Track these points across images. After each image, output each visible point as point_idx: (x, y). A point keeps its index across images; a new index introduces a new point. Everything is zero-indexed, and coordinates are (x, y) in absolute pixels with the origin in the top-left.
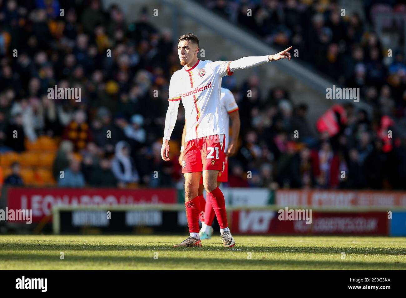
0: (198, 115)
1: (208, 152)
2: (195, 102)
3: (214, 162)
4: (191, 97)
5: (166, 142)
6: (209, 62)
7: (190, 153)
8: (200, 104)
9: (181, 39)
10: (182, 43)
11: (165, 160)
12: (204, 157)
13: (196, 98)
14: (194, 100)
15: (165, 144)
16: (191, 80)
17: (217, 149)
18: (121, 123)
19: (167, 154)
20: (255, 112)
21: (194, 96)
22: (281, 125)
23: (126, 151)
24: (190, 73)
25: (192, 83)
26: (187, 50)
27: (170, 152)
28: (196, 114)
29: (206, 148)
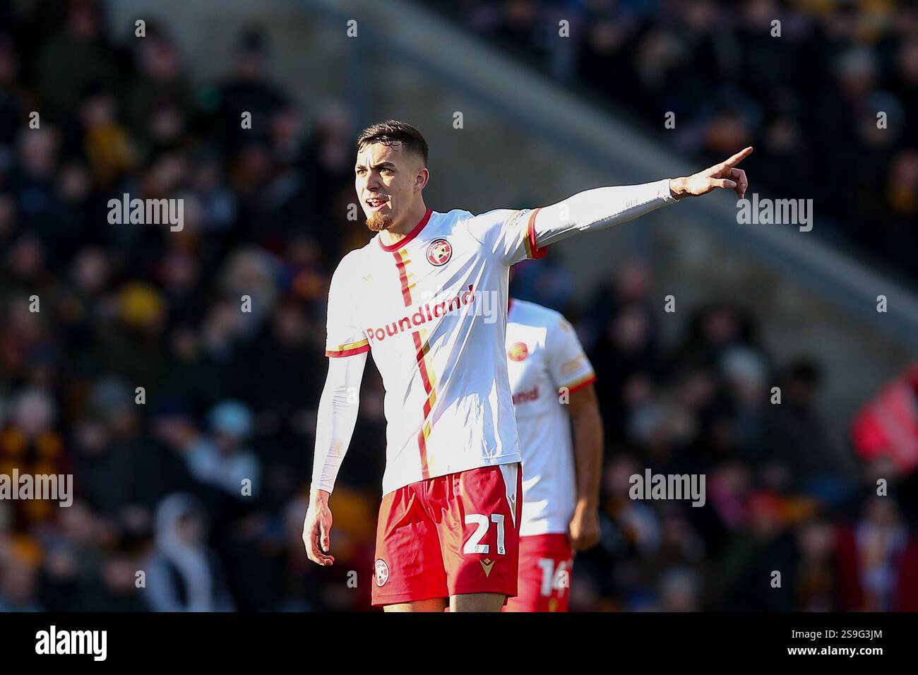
0: (428, 400)
1: (468, 531)
2: (420, 356)
3: (492, 564)
4: (405, 337)
5: (320, 499)
6: (465, 216)
7: (404, 534)
8: (438, 362)
9: (365, 140)
10: (369, 155)
11: (316, 560)
12: (454, 548)
13: (424, 340)
14: (417, 347)
15: (317, 505)
16: (404, 279)
17: (498, 519)
18: (174, 430)
19: (325, 541)
20: (638, 390)
21: (416, 336)
22: (731, 433)
23: (193, 528)
24: (398, 257)
25: (406, 291)
26: (388, 175)
27: (333, 532)
28: (424, 397)
29: (459, 517)
